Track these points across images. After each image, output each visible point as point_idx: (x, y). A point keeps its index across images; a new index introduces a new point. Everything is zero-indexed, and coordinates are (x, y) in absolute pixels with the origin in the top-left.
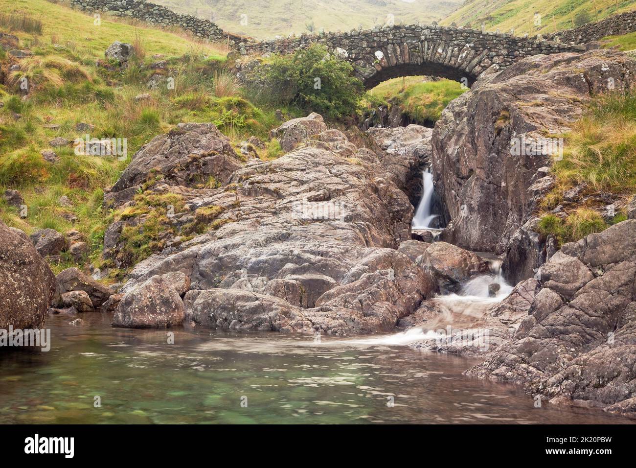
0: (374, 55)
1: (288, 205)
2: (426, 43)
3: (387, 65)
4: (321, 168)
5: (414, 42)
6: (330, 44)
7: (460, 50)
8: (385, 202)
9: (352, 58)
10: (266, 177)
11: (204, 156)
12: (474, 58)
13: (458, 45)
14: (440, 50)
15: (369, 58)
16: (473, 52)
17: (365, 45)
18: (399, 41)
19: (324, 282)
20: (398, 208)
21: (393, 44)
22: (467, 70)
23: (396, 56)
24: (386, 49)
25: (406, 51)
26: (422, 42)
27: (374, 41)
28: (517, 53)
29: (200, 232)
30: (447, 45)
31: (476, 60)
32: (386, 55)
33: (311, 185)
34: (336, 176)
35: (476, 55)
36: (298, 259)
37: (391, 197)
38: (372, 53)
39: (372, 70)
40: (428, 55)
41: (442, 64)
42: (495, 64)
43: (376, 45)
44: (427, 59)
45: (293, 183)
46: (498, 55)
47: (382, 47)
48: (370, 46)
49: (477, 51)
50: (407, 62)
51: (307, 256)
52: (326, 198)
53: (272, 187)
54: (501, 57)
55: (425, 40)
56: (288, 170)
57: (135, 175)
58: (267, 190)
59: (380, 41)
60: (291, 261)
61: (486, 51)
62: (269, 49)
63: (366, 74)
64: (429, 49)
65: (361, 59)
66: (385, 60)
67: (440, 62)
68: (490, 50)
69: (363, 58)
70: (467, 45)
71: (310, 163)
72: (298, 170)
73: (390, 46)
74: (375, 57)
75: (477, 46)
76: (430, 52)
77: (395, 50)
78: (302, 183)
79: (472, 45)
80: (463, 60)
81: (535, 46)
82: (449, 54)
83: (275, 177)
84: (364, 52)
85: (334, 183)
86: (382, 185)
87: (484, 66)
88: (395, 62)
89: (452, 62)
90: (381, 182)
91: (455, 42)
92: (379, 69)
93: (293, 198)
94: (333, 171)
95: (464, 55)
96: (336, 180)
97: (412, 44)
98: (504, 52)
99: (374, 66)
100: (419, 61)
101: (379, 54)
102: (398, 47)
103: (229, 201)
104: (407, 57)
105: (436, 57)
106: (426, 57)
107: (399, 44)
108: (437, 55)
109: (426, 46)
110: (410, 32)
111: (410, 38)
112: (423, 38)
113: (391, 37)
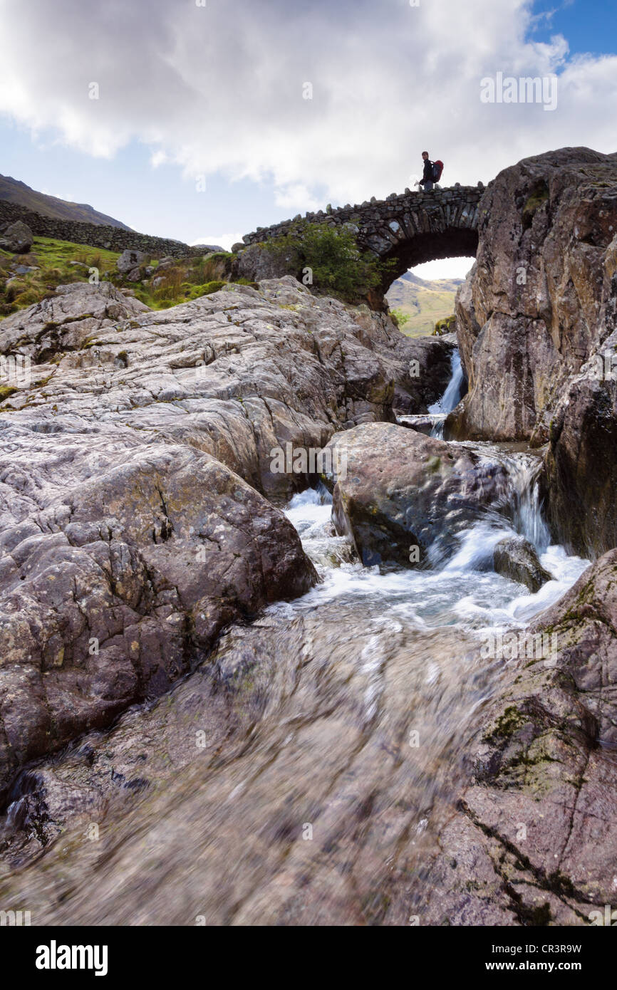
0: (388, 226)
2: (448, 207)
3: (404, 236)
4: (217, 315)
5: (434, 207)
6: (337, 219)
8: (329, 365)
9: (363, 234)
14: (465, 213)
15: (383, 230)
17: (377, 216)
18: (417, 208)
21: (410, 212)
23: (414, 226)
24: (402, 220)
25: (426, 219)
26: (444, 206)
27: (387, 211)
30: (474, 205)
32: (403, 226)
33: (187, 341)
34: (237, 324)
38: (386, 225)
39: (388, 245)
40: (451, 220)
43: (390, 215)
44: (450, 225)
45: (160, 341)
47: (398, 217)
48: (384, 217)
50: (427, 231)
52: (208, 361)
53: (119, 349)
55: (448, 203)
56: (160, 323)
58: (110, 356)
59: (394, 211)
63: (381, 250)
64: (452, 213)
65: (374, 234)
66: (401, 232)
67: (467, 226)
69: (377, 233)
71: (202, 309)
72: (178, 321)
73: (406, 216)
74: (390, 230)
76: (454, 216)
77: (412, 218)
84: (378, 225)
85: (226, 336)
86: (327, 339)
88: (413, 232)
92: (396, 242)
93: (144, 365)
94: (235, 317)
97: (432, 210)
99: (389, 240)
100: (442, 228)
101: (394, 226)
102: (415, 216)
103: (34, 377)
104: (427, 225)
105: (461, 222)
106: (449, 222)
107: (416, 212)
108: (463, 219)
109: (449, 210)
110: (429, 196)
111: (430, 203)
112: (444, 201)
113: (407, 204)
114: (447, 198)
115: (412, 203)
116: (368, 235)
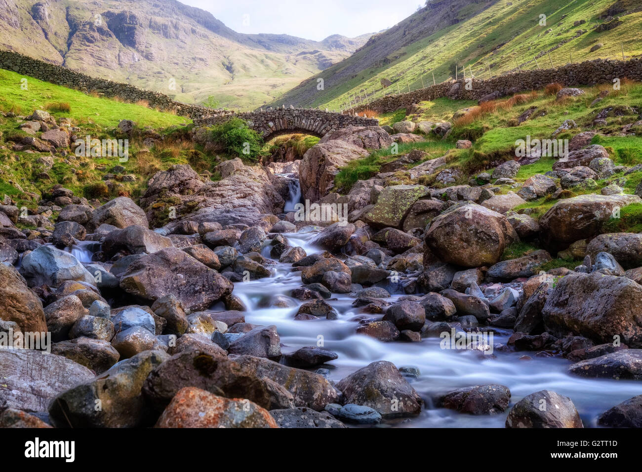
1: (228, 200)
2: (296, 118)
3: (275, 129)
4: (241, 184)
5: (290, 117)
6: (244, 118)
7: (314, 122)
8: (271, 198)
9: (256, 126)
10: (217, 189)
11: (186, 180)
12: (321, 126)
13: (313, 119)
14: (304, 122)
15: (266, 126)
16: (321, 122)
17: (263, 119)
18: (282, 117)
19: (244, 226)
20: (277, 201)
21: (279, 118)
22: (319, 132)
23: (280, 125)
25: (286, 122)
26: (294, 117)
27: (268, 117)
28: (344, 123)
29: (189, 213)
30: (307, 118)
31: (323, 127)
32: (275, 124)
33: (238, 192)
34: (248, 187)
35: (323, 124)
36: (234, 219)
37: (273, 196)
38: (267, 123)
39: (268, 132)
40: (297, 123)
41: (305, 129)
42: (333, 129)
43: (269, 119)
45: (229, 191)
46: (334, 124)
47: (273, 120)
48: (266, 119)
49: (323, 122)
50: (286, 127)
51: (238, 217)
52: (244, 197)
53: (220, 193)
54: (336, 125)
55: (296, 116)
56: (226, 185)
57: (155, 190)
58: (218, 195)
59: (271, 117)
60: (231, 219)
61: (328, 122)
62: (211, 122)
63: (264, 135)
66: (274, 127)
67: (305, 127)
68: (330, 121)
69: (262, 126)
70: (318, 119)
71: (236, 182)
72: (231, 185)
73: (277, 120)
74: (269, 126)
75: (323, 119)
76: (298, 122)
77: (279, 122)
78: (233, 191)
79: (321, 119)
80: (316, 126)
81: (353, 119)
82: (309, 123)
83: (221, 188)
84: (263, 123)
85: (248, 191)
88: (279, 127)
89: (311, 127)
90: (269, 190)
91: (312, 117)
92: (271, 131)
93: (230, 198)
95: (317, 124)
96: (249, 189)
98: (338, 122)
99: (268, 130)
100: (293, 127)
101: (271, 124)
102: (281, 120)
103: (202, 199)
104: (286, 125)
105: (302, 126)
106: (296, 125)
107: (282, 119)
108: (302, 124)
110: (288, 112)
111: (288, 115)
112: (294, 115)
113: (277, 115)
115: (280, 114)
116: (258, 127)
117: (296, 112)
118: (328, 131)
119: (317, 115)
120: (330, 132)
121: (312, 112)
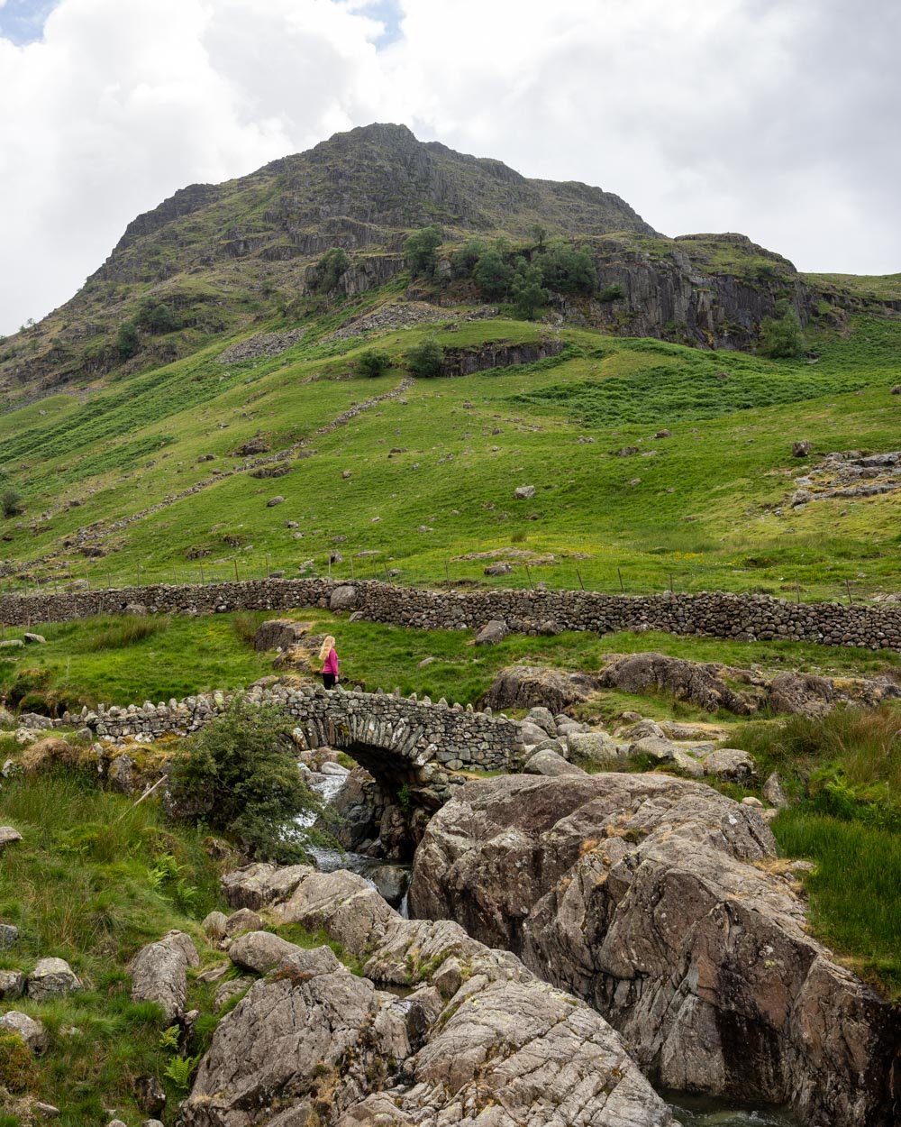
2: (354, 717)
5: (340, 716)
7: (394, 727)
12: (409, 737)
13: (390, 720)
14: (372, 727)
16: (408, 729)
18: (321, 715)
21: (314, 718)
22: (404, 753)
23: (318, 735)
24: (305, 725)
25: (332, 729)
26: (350, 715)
28: (454, 730)
30: (379, 719)
31: (413, 739)
32: (306, 732)
35: (412, 733)
40: (358, 733)
41: (375, 746)
42: (432, 745)
44: (356, 739)
46: (435, 733)
47: (301, 723)
49: (412, 728)
50: (331, 742)
54: (438, 735)
55: (354, 713)
59: (297, 715)
61: (422, 727)
64: (358, 725)
66: (305, 741)
67: (374, 743)
68: (425, 726)
70: (402, 720)
73: (310, 722)
74: (292, 738)
75: (414, 721)
76: (360, 729)
77: (316, 726)
79: (407, 720)
80: (398, 739)
81: (473, 721)
82: (383, 732)
87: (422, 748)
88: (316, 742)
89: (387, 744)
91: (389, 716)
95: (399, 733)
97: (338, 718)
100: (347, 741)
101: (296, 732)
102: (321, 723)
104: (332, 736)
105: (368, 737)
106: (355, 736)
107: (321, 719)
108: (369, 733)
109: (355, 721)
110: (336, 702)
111: (335, 711)
112: (350, 710)
113: (312, 709)
114: (353, 707)
115: (317, 708)
117: (354, 703)
118: (422, 750)
119: (398, 710)
120: (427, 752)
121: (388, 702)
